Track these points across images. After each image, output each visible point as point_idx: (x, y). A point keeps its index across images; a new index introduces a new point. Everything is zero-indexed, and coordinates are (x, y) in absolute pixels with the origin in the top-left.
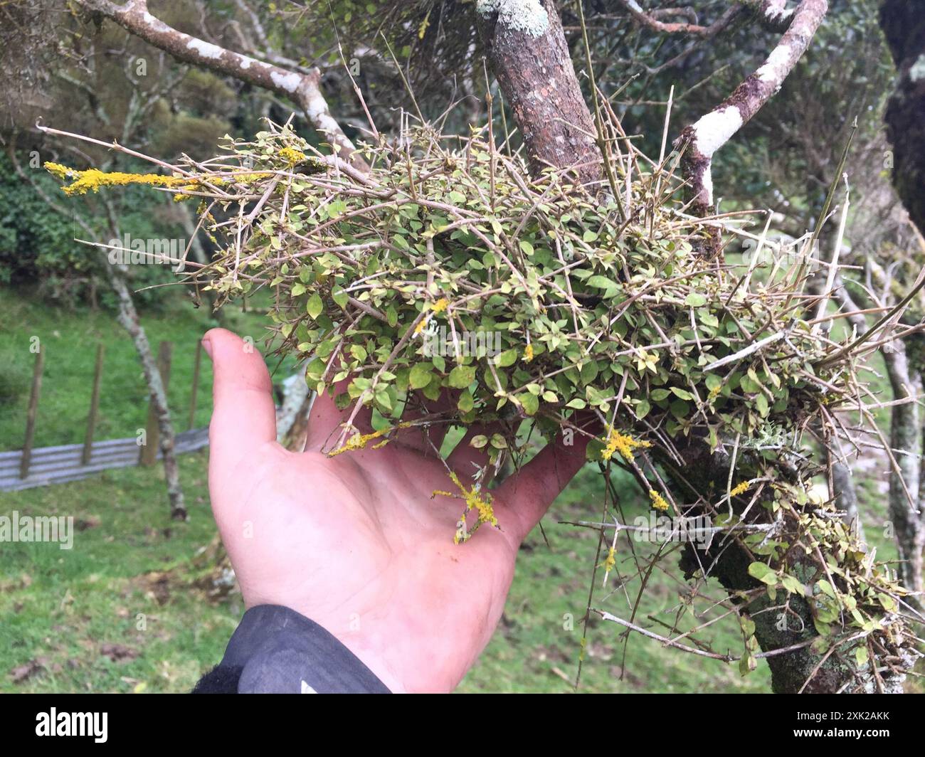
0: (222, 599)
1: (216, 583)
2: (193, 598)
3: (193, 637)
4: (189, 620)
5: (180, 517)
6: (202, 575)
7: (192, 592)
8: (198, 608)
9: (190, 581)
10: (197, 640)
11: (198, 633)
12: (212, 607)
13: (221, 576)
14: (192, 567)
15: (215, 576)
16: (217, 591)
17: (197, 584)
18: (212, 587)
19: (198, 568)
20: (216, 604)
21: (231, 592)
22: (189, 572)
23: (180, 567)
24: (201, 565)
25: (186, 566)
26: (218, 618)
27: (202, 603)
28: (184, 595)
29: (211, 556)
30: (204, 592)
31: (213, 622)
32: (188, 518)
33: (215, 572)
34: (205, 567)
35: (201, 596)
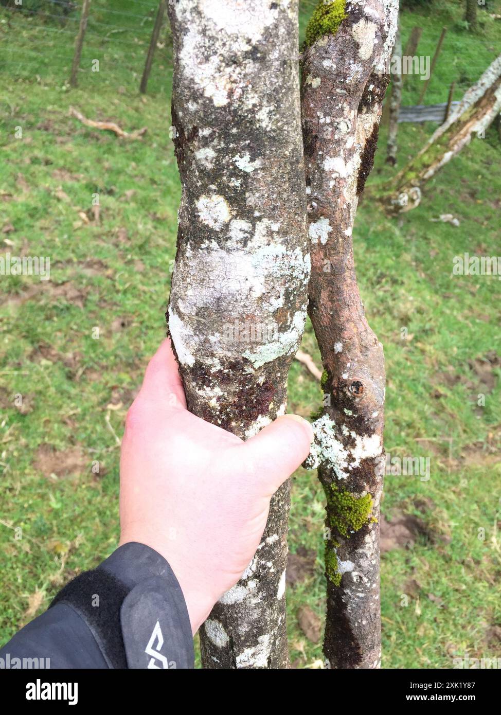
0: (394, 215)
1: (393, 202)
2: (376, 208)
3: (368, 230)
4: (370, 220)
5: (391, 163)
6: (386, 194)
7: (377, 204)
8: (377, 215)
9: (378, 197)
10: (370, 233)
11: (372, 229)
12: (386, 218)
13: (397, 198)
14: (381, 188)
15: (394, 197)
16: (392, 207)
17: (381, 200)
18: (390, 204)
19: (384, 189)
20: (390, 217)
21: (401, 211)
22: (379, 190)
23: (374, 186)
24: (387, 188)
25: (378, 186)
26: (389, 225)
27: (381, 213)
28: (371, 204)
29: (395, 184)
30: (384, 206)
31: (384, 226)
32: (396, 165)
33: (394, 195)
34: (388, 190)
35: (381, 208)
